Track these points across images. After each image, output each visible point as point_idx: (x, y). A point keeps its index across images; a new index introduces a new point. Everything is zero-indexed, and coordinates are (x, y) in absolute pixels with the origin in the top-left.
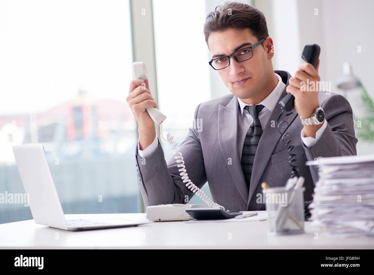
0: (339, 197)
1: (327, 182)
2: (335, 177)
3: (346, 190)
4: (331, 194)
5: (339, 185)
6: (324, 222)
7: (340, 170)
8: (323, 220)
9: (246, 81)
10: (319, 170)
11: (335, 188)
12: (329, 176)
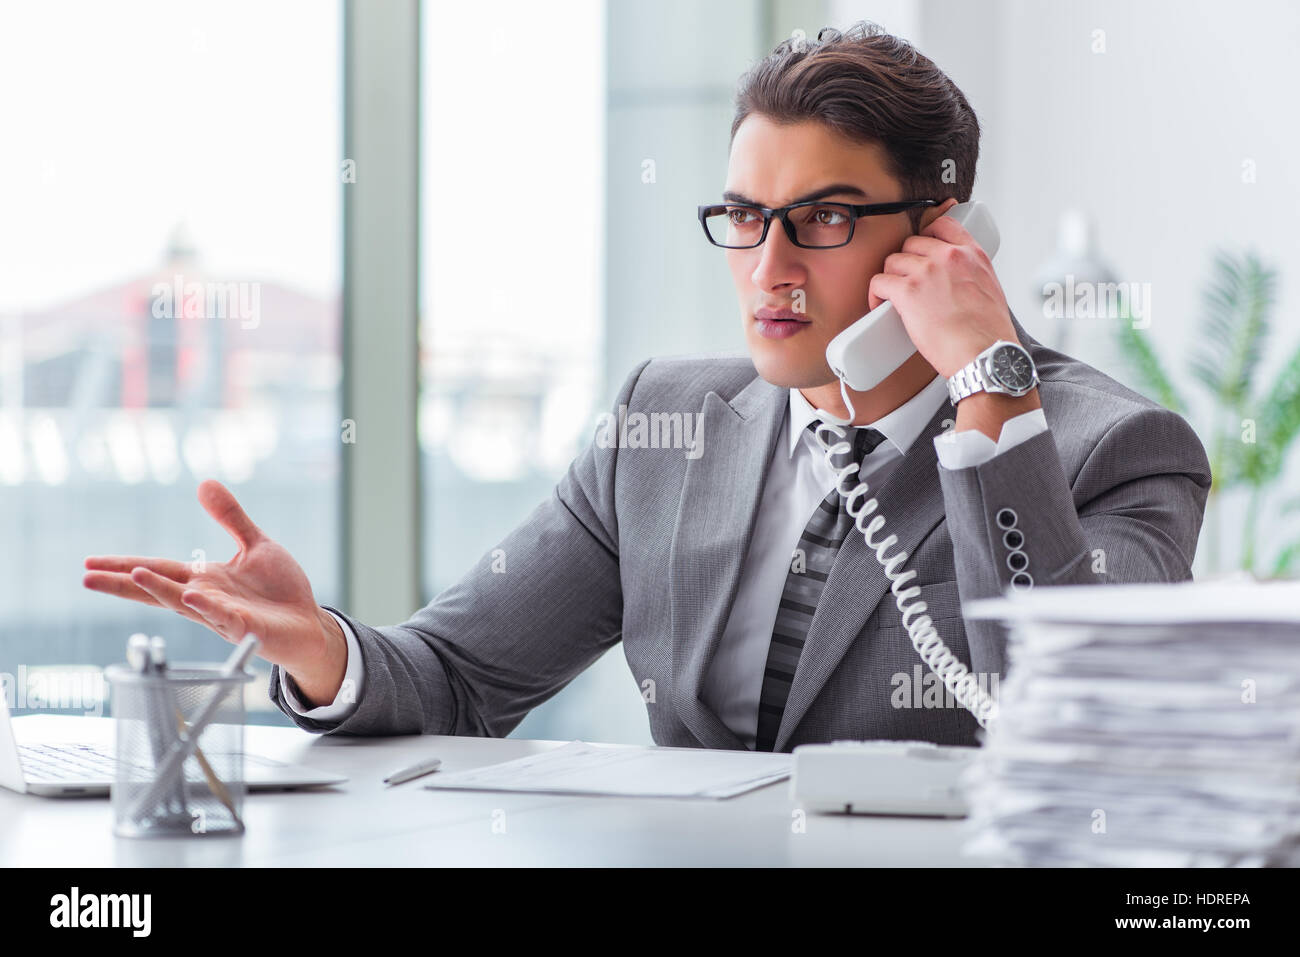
0: (1086, 752)
1: (1043, 688)
2: (1073, 670)
3: (1117, 726)
4: (1054, 736)
5: (1089, 702)
6: (1018, 844)
7: (1095, 644)
8: (1017, 834)
9: (799, 329)
10: (1013, 637)
11: (1071, 715)
12: (1049, 665)
